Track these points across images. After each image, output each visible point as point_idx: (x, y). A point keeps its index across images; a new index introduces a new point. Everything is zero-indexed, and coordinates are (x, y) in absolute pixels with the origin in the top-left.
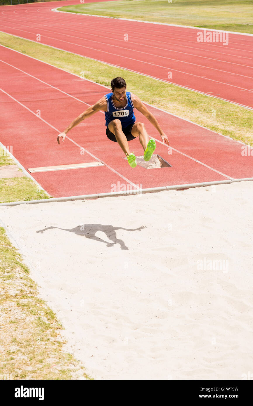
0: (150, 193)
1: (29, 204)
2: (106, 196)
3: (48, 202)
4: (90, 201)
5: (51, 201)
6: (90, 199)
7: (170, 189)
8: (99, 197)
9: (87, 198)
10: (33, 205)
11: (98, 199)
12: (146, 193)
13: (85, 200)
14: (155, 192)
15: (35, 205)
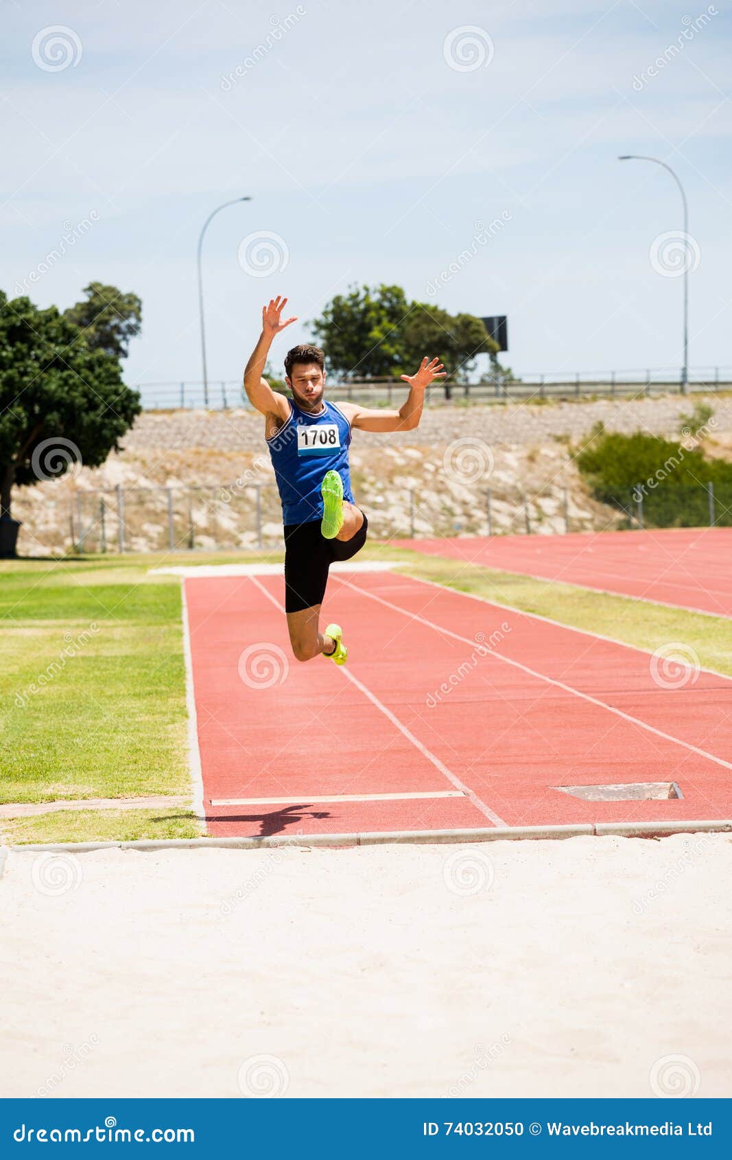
0: (537, 839)
1: (128, 848)
2: (382, 841)
3: (191, 846)
4: (329, 851)
5: (200, 846)
6: (328, 846)
7: (606, 832)
8: (359, 842)
9: (319, 844)
10: (139, 852)
11: (356, 848)
12: (519, 839)
13: (313, 849)
14: (554, 839)
15: (145, 854)
